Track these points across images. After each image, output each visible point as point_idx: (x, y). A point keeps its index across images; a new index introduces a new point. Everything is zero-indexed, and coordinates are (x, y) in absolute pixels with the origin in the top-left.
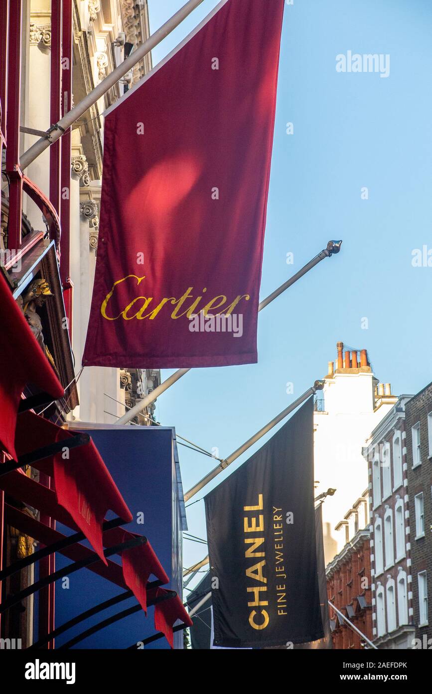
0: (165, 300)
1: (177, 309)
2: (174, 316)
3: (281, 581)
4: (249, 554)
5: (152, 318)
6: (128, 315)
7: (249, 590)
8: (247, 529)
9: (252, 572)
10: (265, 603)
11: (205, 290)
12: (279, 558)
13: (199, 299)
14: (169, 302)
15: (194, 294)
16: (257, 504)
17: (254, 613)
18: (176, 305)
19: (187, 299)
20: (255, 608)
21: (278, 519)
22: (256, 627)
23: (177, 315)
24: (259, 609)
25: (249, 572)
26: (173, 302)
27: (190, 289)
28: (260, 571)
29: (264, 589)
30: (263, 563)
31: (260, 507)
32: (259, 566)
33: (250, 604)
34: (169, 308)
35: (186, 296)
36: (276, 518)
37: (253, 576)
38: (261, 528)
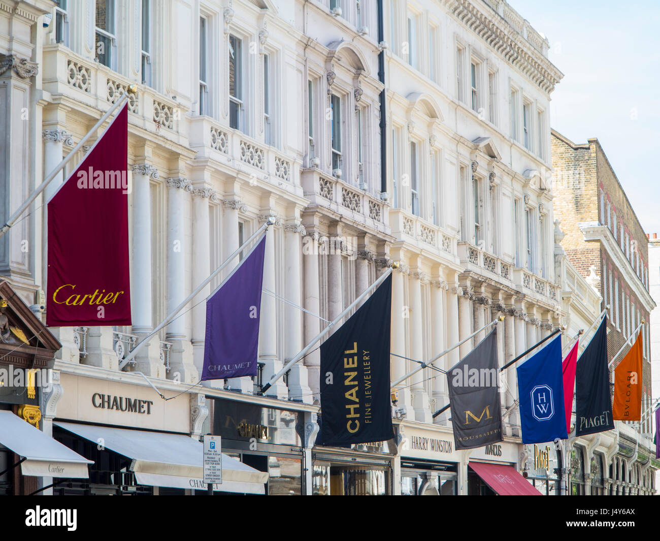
0: (86, 296)
1: (92, 300)
2: (90, 303)
3: (368, 401)
4: (347, 383)
5: (81, 304)
6: (69, 303)
7: (347, 407)
8: (346, 366)
9: (349, 395)
10: (358, 416)
11: (104, 291)
12: (368, 385)
13: (102, 295)
14: (88, 297)
15: (100, 292)
16: (353, 349)
17: (350, 422)
18: (91, 298)
19: (96, 295)
20: (351, 419)
21: (367, 359)
22: (351, 431)
23: (92, 303)
24: (353, 419)
25: (347, 395)
26: (90, 297)
27: (97, 291)
28: (354, 394)
29: (358, 406)
30: (357, 388)
31: (355, 351)
32: (354, 391)
33: (348, 416)
34: (88, 299)
35: (96, 293)
36: (365, 358)
37: (349, 397)
38: (355, 365)
